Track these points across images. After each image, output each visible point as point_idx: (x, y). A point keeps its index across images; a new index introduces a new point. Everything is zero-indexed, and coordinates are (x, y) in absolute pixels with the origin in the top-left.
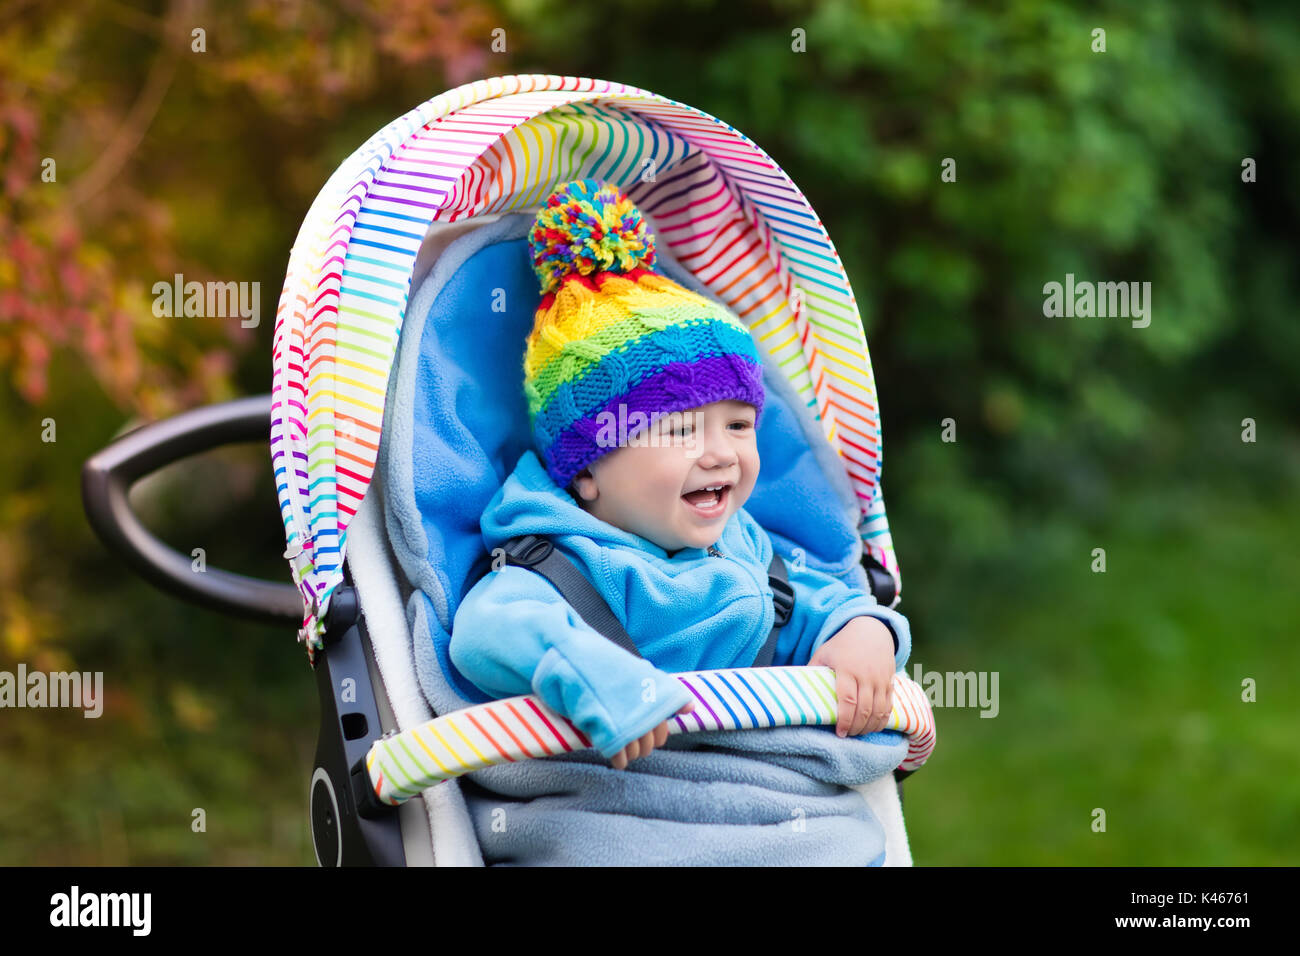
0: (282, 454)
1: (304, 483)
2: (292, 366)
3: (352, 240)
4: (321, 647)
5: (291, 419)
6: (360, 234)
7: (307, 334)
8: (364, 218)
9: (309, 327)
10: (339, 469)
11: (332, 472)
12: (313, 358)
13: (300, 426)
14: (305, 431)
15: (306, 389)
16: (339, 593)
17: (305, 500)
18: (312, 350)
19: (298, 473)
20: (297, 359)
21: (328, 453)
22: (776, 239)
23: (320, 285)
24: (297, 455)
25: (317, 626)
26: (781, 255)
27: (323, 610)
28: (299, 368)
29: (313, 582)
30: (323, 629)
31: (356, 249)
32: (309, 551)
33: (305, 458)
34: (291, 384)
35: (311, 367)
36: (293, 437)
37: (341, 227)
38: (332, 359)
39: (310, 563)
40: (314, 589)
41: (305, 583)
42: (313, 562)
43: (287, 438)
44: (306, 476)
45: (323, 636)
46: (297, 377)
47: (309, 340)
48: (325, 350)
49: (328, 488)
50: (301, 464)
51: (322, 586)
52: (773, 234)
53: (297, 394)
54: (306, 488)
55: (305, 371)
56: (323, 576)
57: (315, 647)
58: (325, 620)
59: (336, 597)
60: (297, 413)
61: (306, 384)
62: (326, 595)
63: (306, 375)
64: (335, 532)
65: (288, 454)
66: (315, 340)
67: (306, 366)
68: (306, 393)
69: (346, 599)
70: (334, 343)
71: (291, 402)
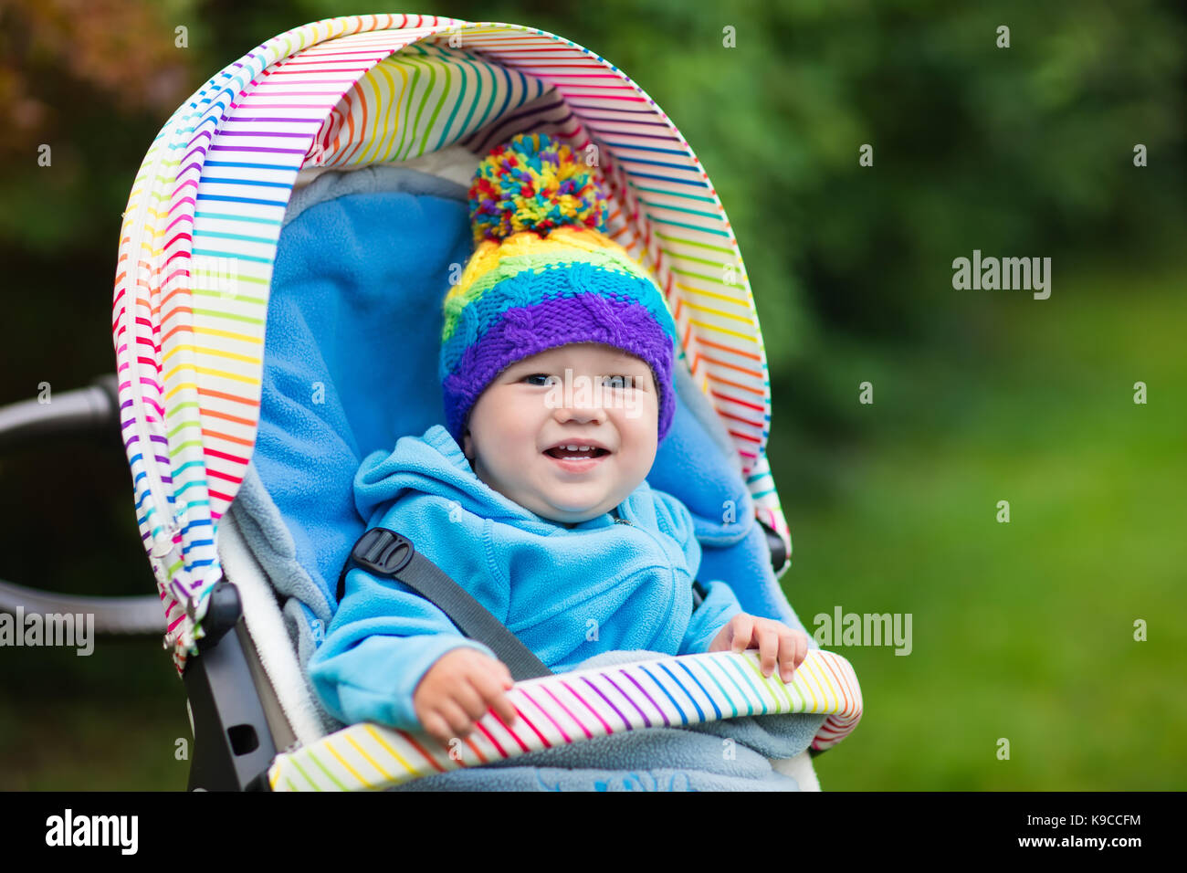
0: (136, 439)
1: (166, 470)
2: (140, 340)
3: (199, 197)
4: (195, 653)
5: (145, 400)
6: (208, 189)
7: (155, 302)
8: (211, 172)
9: (156, 296)
10: (207, 451)
11: (200, 456)
12: (165, 329)
13: (157, 407)
14: (161, 412)
15: (158, 365)
16: (219, 591)
17: (169, 489)
18: (163, 321)
19: (158, 459)
20: (146, 332)
21: (193, 434)
22: (631, 184)
23: (165, 248)
24: (155, 438)
25: (195, 629)
26: (638, 200)
27: (201, 611)
28: (150, 343)
29: (186, 579)
30: (201, 633)
31: (204, 206)
32: (179, 546)
33: (164, 441)
34: (141, 360)
35: (164, 340)
36: (149, 419)
37: (187, 183)
38: (189, 329)
39: (179, 559)
40: (188, 588)
41: (176, 581)
42: (182, 558)
43: (141, 421)
44: (167, 461)
45: (199, 642)
46: (147, 351)
47: (158, 309)
48: (181, 319)
49: (197, 473)
50: (160, 449)
51: (199, 583)
52: (629, 178)
53: (149, 371)
54: (168, 475)
55: (156, 344)
56: (198, 573)
57: (189, 653)
58: (204, 623)
59: (216, 595)
60: (150, 392)
61: (158, 358)
62: (204, 594)
63: (158, 349)
64: (207, 522)
65: (145, 439)
66: (166, 310)
67: (156, 339)
68: (159, 369)
69: (226, 597)
70: (189, 310)
71: (143, 380)
